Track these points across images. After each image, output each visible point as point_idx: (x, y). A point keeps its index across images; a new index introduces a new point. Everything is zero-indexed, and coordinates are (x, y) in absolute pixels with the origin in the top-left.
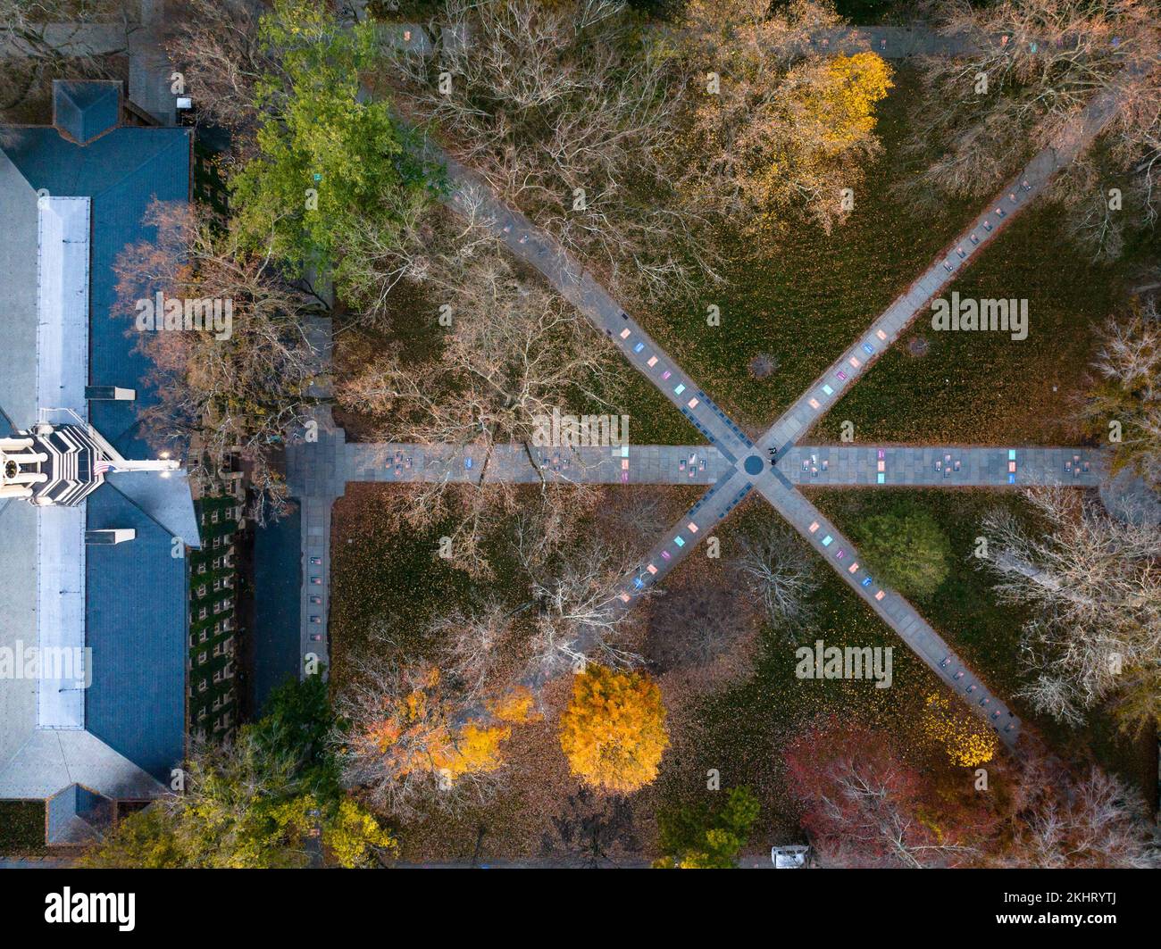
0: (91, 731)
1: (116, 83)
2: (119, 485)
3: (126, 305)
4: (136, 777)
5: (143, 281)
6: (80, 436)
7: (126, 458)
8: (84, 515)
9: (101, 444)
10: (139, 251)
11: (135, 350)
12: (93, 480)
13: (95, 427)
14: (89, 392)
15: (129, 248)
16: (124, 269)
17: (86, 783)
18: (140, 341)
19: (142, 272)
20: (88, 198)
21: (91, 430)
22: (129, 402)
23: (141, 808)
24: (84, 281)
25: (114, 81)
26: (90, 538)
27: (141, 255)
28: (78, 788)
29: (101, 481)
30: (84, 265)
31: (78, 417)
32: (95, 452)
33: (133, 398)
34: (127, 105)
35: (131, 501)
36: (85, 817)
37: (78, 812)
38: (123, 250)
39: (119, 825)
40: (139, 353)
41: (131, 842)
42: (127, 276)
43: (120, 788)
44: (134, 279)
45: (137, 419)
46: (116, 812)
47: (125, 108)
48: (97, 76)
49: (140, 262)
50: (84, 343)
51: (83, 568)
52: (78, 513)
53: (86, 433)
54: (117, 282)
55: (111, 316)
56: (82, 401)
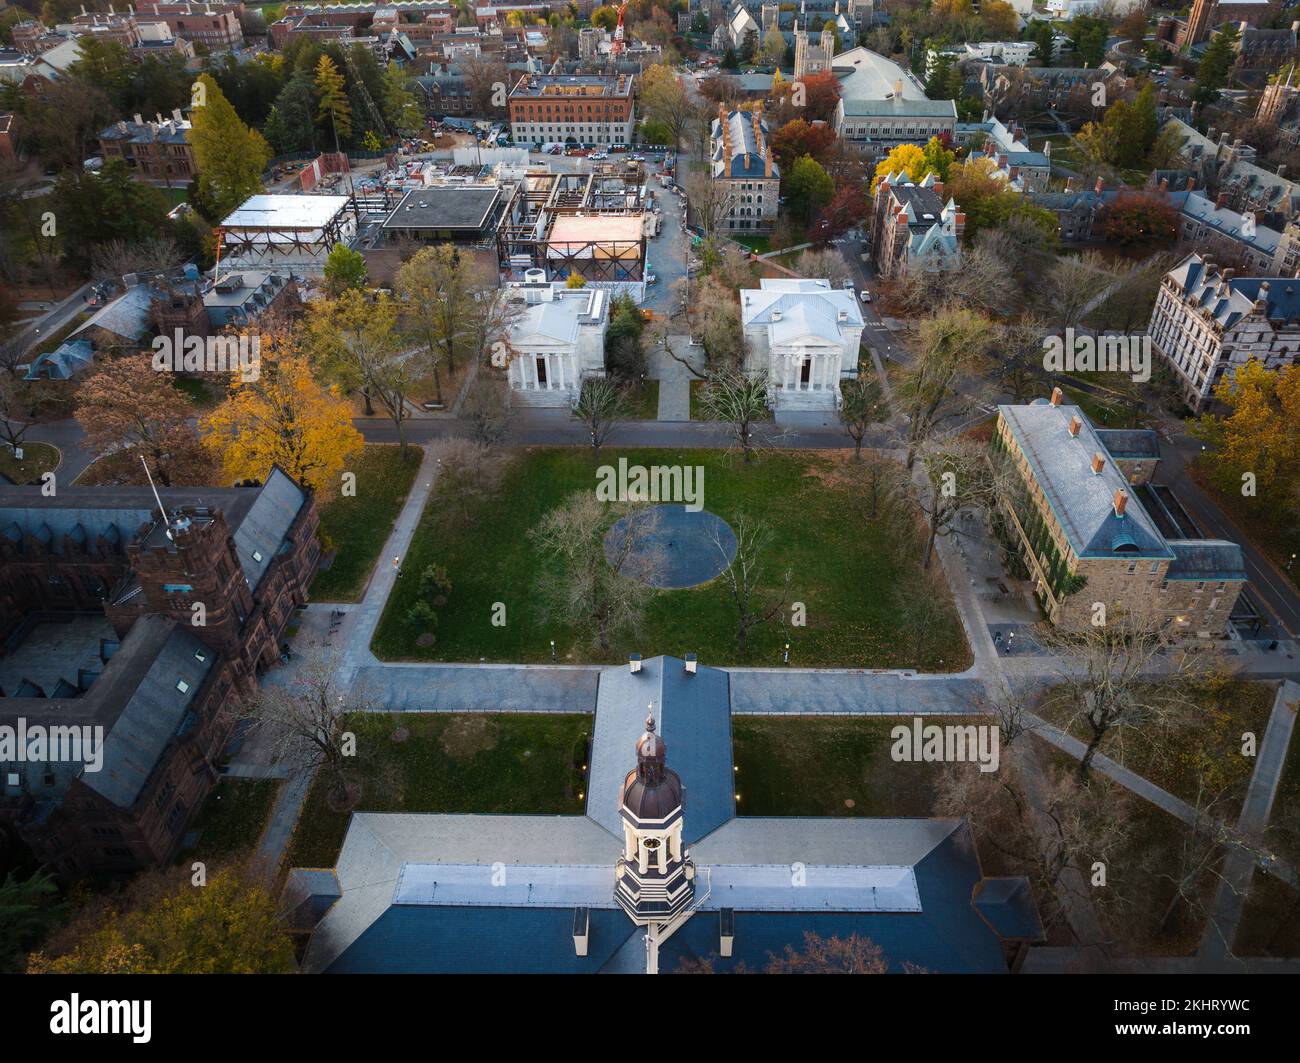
0: (389, 909)
1: (1044, 934)
2: (633, 941)
3: (818, 946)
4: (331, 951)
5: (845, 964)
6: (683, 903)
7: (660, 948)
8: (605, 907)
9: (675, 923)
10: (876, 960)
11: (773, 957)
12: (639, 915)
13: (691, 918)
14: (727, 912)
15: (878, 950)
16: (855, 945)
17: (338, 904)
18: (782, 961)
19: (854, 963)
20: (920, 909)
21: (689, 913)
22: (719, 951)
23: (297, 956)
24: (838, 906)
25: (1044, 933)
26: (582, 912)
27: (872, 962)
28: (337, 897)
29: (637, 923)
30: (854, 907)
31: (701, 901)
32: (668, 918)
33: (723, 954)
34: (1023, 946)
35: (617, 950)
36: (306, 903)
37: (315, 896)
38: (875, 944)
39: (287, 934)
40: (770, 961)
41: (266, 947)
42: (848, 948)
43: (324, 936)
44: (846, 955)
45: (701, 958)
46: (302, 932)
47: (1019, 943)
48: (1044, 917)
49: (865, 961)
50: (776, 907)
51: (552, 905)
52: (608, 901)
53: (686, 909)
54: (841, 939)
55: (806, 934)
56: (718, 905)
